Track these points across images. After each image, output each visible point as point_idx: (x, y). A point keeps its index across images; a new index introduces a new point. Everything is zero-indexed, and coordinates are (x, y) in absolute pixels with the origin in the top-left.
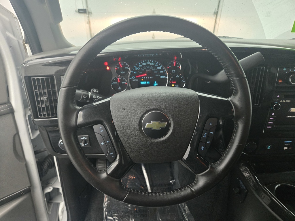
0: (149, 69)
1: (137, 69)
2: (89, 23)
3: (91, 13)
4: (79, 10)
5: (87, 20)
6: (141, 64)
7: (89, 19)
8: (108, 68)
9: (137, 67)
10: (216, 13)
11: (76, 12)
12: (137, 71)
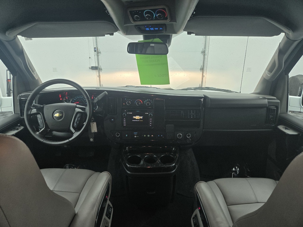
0: (80, 100)
1: (75, 100)
2: (99, 76)
3: (101, 69)
4: (92, 67)
5: (98, 75)
6: (77, 97)
7: (99, 74)
8: (61, 99)
9: (75, 99)
10: (202, 69)
11: (90, 69)
12: (75, 101)
